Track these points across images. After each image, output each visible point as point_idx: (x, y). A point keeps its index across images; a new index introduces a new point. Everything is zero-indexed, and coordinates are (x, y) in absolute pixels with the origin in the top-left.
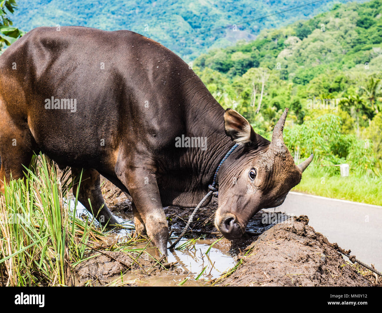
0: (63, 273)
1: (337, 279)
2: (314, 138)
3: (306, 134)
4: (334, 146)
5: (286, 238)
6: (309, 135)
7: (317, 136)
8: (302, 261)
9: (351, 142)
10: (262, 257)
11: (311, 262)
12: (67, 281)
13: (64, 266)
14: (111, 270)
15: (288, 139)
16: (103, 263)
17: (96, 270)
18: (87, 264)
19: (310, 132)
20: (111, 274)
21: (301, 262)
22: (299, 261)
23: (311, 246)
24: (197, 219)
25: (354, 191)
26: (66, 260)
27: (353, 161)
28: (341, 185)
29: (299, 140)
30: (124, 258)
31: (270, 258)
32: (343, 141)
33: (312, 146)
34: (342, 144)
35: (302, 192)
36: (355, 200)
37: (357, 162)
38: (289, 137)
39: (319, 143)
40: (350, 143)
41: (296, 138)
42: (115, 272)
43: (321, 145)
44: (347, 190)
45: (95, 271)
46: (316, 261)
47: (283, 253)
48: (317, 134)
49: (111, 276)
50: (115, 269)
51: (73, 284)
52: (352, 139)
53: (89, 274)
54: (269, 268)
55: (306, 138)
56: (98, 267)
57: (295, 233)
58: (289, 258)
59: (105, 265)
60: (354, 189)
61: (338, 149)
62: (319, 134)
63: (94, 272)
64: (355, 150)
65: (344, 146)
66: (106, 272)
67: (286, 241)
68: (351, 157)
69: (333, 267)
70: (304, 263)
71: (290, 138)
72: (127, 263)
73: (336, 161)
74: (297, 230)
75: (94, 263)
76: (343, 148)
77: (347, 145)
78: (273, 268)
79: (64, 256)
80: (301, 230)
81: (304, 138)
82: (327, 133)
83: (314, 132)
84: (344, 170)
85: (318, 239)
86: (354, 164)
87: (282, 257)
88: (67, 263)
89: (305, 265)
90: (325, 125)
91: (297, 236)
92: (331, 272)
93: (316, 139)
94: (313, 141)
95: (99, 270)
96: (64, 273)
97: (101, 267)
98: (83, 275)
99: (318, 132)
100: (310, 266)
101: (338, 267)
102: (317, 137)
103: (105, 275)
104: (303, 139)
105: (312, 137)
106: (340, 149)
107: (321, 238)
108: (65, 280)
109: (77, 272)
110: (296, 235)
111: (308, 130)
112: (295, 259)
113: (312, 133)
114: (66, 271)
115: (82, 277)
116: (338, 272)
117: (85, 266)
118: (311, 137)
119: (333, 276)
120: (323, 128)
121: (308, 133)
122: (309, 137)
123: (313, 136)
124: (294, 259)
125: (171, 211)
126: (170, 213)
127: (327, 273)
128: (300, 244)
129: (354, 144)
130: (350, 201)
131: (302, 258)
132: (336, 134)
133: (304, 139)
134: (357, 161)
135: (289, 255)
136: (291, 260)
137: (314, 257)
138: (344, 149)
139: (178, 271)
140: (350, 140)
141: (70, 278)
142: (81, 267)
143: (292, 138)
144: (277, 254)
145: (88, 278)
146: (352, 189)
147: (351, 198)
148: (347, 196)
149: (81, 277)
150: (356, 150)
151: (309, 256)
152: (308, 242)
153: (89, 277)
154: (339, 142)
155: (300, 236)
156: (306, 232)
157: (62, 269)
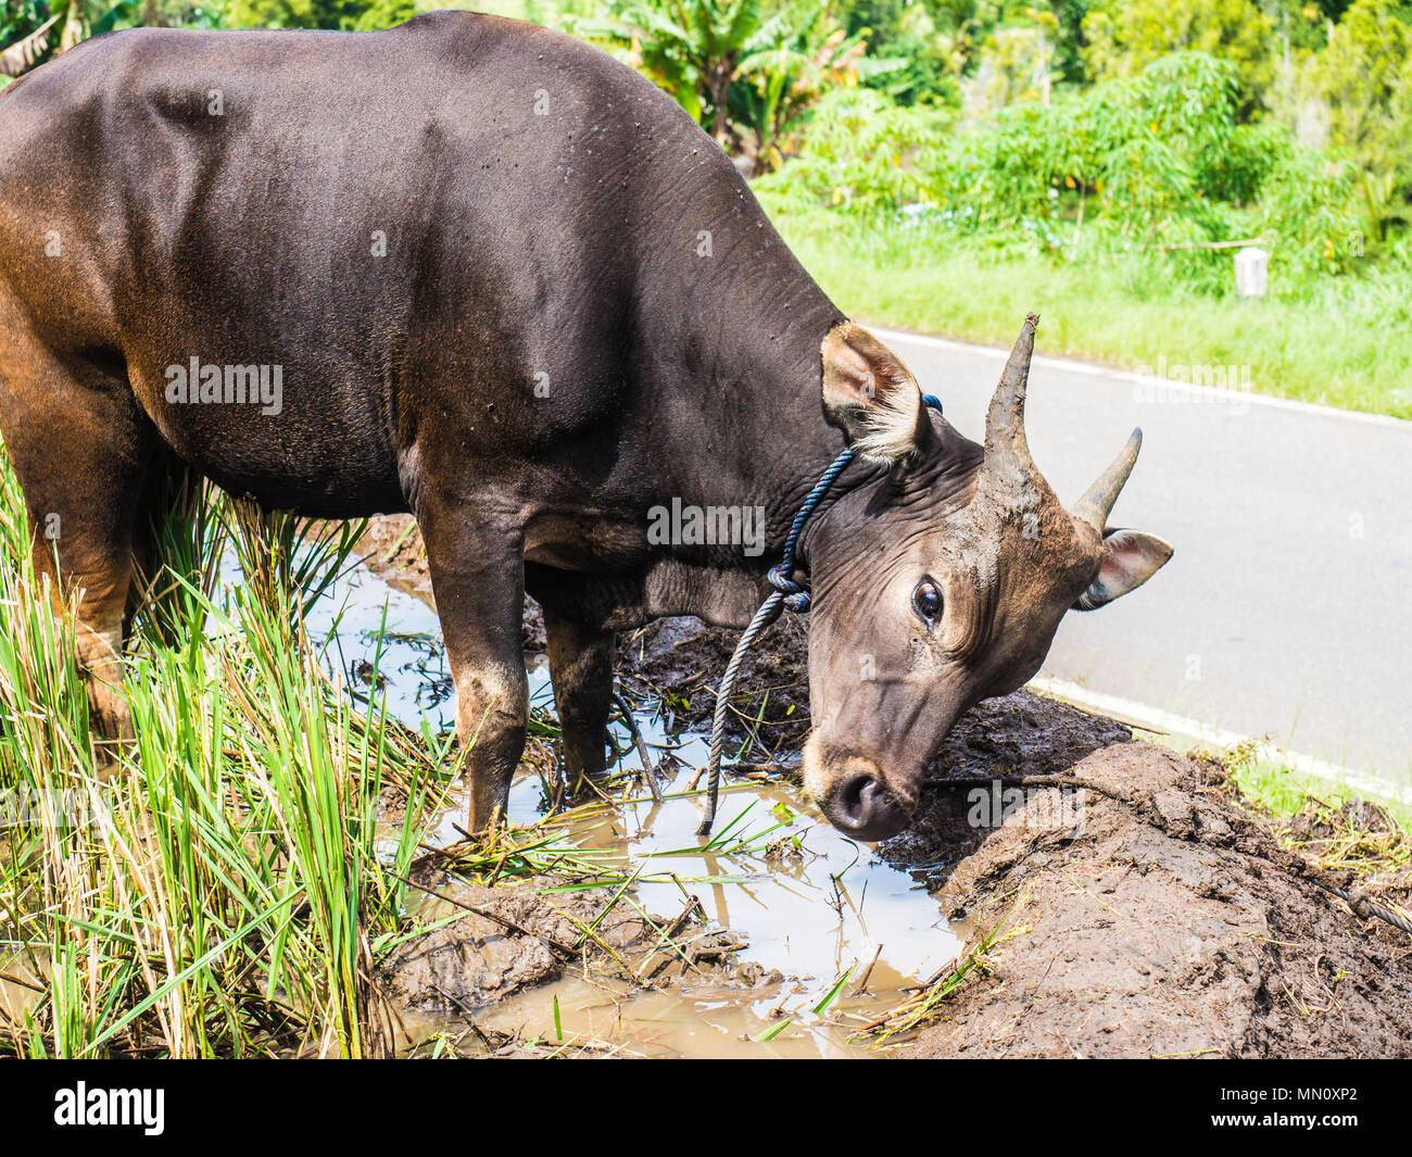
0: (354, 1020)
1: (1320, 1022)
2: (1136, 144)
3: (1107, 131)
4: (1211, 173)
5: (1135, 865)
6: (1117, 134)
7: (1146, 136)
8: (1200, 979)
9: (1271, 152)
10: (1059, 966)
11: (1232, 981)
12: (369, 1049)
13: (357, 999)
14: (511, 969)
15: (1039, 148)
16: (482, 943)
17: (458, 973)
18: (423, 947)
19: (1120, 123)
20: (511, 986)
21: (1196, 985)
22: (1191, 980)
23: (1224, 899)
24: (786, 708)
25: (1290, 355)
26: (361, 973)
27: (1280, 229)
28: (1239, 333)
29: (1078, 153)
30: (551, 920)
31: (1088, 974)
32: (1241, 151)
33: (1129, 177)
34: (1236, 160)
35: (1093, 360)
36: (1293, 393)
37: (1294, 234)
38: (1042, 140)
39: (1152, 163)
40: (1267, 159)
41: (1068, 142)
42: (526, 978)
43: (1161, 169)
44: (1263, 353)
45: (455, 976)
46: (1249, 968)
47: (1135, 952)
48: (1147, 130)
49: (513, 993)
50: (523, 969)
51: (390, 1050)
52: (1275, 141)
53: (434, 988)
54: (1093, 1030)
55: (1106, 146)
56: (463, 958)
57: (1160, 827)
58: (1157, 973)
59: (488, 953)
60: (1288, 348)
61: (1225, 182)
62: (1154, 127)
63: (450, 981)
64: (1285, 190)
65: (1245, 169)
66: (495, 980)
67: (1135, 875)
68: (1271, 215)
69: (1301, 961)
70: (1206, 985)
71: (1046, 146)
72: (566, 935)
73: (1217, 219)
74: (1169, 819)
75: (449, 944)
76: (1241, 178)
77: (1257, 167)
78: (1108, 1032)
79: (356, 963)
80: (1183, 821)
81: (1098, 144)
82: (1183, 124)
83: (1134, 121)
84: (1249, 272)
85: (1240, 844)
86: (1285, 240)
87: (1130, 970)
88: (367, 985)
89: (1213, 994)
90: (1175, 96)
91: (1169, 842)
92: (1297, 995)
93: (1143, 148)
94: (1131, 156)
95: (468, 973)
96: (359, 1019)
97: (475, 959)
98: (412, 992)
99: (1148, 124)
100: (1230, 998)
101: (1320, 963)
102: (1145, 142)
103: (490, 990)
104: (1092, 150)
105: (1129, 143)
106: (1230, 182)
107: (1251, 843)
108: (362, 1045)
109: (388, 976)
110: (1164, 838)
111: (1112, 113)
112: (1177, 973)
113: (1127, 125)
114: (363, 1012)
115: (411, 999)
116: (1321, 983)
117: (416, 954)
118: (1123, 142)
119: (1304, 1009)
120: (1170, 108)
121: (1114, 128)
122: (1118, 142)
123: (1131, 137)
124: (1174, 976)
125: (685, 662)
126: (681, 669)
127: (1284, 1004)
128: (1184, 892)
129: (1284, 165)
130: (1275, 396)
131: (1200, 969)
132: (1217, 130)
133: (1098, 150)
134: (1295, 228)
135: (1153, 958)
136: (1162, 981)
137: (1241, 954)
138: (1246, 179)
139: (750, 975)
140: (1268, 146)
141: (377, 1034)
142: (402, 960)
143: (1052, 144)
144: (1113, 955)
145: (430, 1001)
146: (1282, 349)
147: (1278, 384)
148: (1261, 376)
149: (406, 999)
150: (1292, 188)
151: (1222, 955)
152: (1214, 885)
153: (435, 998)
154: (1229, 156)
155: (1179, 842)
156: (1198, 824)
157: (352, 1009)
